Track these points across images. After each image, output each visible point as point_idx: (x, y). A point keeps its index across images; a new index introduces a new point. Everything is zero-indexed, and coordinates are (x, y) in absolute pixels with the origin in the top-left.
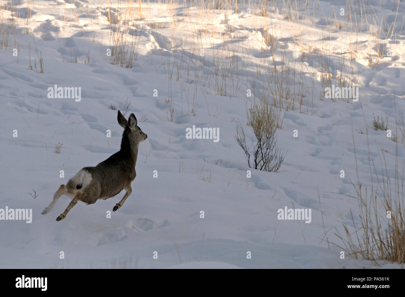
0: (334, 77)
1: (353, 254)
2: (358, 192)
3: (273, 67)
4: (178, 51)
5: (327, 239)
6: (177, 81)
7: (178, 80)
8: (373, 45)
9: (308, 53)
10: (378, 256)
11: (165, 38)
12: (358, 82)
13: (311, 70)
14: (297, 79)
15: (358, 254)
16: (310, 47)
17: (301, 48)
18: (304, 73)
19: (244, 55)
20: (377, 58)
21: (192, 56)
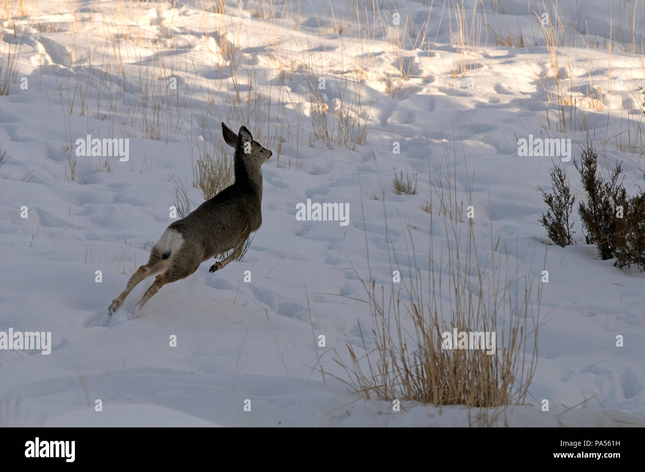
0: (331, 110)
1: (361, 391)
2: (369, 294)
3: (235, 93)
4: (83, 68)
5: (321, 366)
6: (80, 116)
7: (82, 116)
8: (393, 58)
9: (290, 72)
10: (403, 394)
11: (61, 48)
12: (370, 118)
13: (296, 98)
14: (274, 113)
15: (370, 391)
16: (293, 62)
17: (278, 63)
18: (284, 104)
19: (188, 75)
20: (399, 79)
21: (104, 76)
